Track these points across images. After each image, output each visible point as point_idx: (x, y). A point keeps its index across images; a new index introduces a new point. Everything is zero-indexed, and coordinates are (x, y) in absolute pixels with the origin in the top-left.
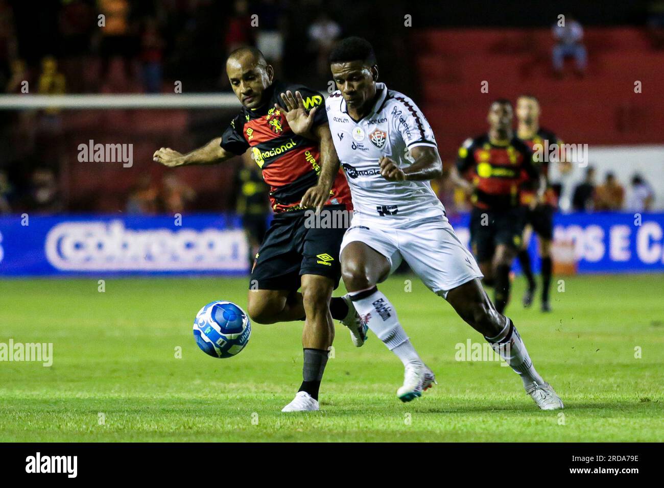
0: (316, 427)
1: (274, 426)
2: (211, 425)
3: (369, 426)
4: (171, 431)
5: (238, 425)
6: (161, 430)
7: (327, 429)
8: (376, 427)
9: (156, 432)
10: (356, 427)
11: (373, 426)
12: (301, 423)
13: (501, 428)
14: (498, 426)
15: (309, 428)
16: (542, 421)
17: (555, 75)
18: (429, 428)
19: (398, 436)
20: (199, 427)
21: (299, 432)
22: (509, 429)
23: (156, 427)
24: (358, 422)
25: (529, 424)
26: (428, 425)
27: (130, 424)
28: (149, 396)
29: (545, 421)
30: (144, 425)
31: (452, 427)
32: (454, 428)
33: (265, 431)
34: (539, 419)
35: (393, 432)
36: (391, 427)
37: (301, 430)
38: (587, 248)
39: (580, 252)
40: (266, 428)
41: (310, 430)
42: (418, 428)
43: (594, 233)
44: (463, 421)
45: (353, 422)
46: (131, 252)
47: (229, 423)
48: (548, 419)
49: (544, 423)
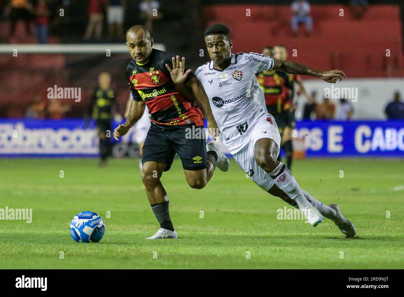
0: (143, 252)
1: (117, 251)
2: (78, 250)
3: (176, 251)
4: (53, 254)
5: (94, 250)
6: (47, 253)
7: (149, 253)
8: (180, 253)
9: (43, 254)
10: (168, 252)
11: (178, 252)
12: (134, 249)
13: (258, 254)
14: (256, 253)
15: (139, 253)
16: (283, 250)
17: (294, 35)
18: (213, 253)
19: (194, 258)
20: (70, 252)
21: (133, 255)
22: (263, 254)
23: (44, 252)
24: (169, 249)
25: (275, 251)
26: (213, 251)
27: (27, 249)
28: (39, 232)
29: (286, 249)
30: (36, 250)
31: (227, 253)
32: (229, 253)
33: (111, 254)
34: (282, 248)
35: (190, 255)
36: (190, 252)
37: (133, 254)
38: (312, 142)
39: (307, 144)
40: (112, 253)
41: (139, 254)
42: (207, 253)
43: (316, 133)
44: (235, 249)
45: (166, 249)
46: (28, 143)
47: (88, 249)
48: (287, 248)
49: (285, 250)
